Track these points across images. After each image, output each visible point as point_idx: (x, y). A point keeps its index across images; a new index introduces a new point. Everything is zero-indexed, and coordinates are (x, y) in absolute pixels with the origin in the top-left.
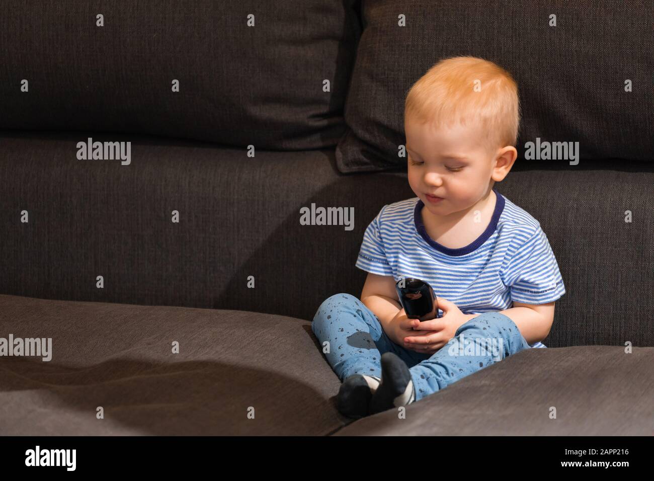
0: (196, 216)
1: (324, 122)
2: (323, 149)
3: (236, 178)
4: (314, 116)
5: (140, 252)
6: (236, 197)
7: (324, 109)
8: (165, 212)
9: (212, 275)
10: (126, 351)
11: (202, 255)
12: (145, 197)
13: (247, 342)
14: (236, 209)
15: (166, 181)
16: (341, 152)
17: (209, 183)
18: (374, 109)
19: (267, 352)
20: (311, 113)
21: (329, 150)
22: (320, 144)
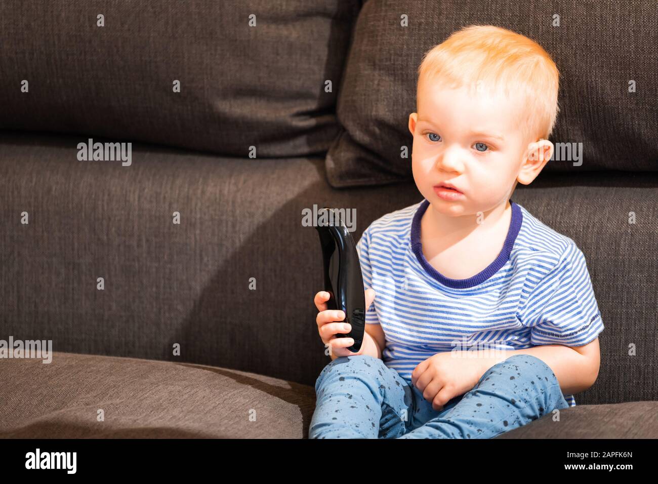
0: (147, 241)
1: (312, 122)
2: (310, 156)
3: (199, 191)
4: (299, 114)
5: (76, 285)
6: (198, 216)
7: (312, 105)
8: (107, 235)
9: (167, 315)
10: (57, 412)
11: (154, 289)
12: (83, 215)
13: (213, 405)
14: (198, 232)
15: (109, 195)
16: (334, 160)
17: (165, 197)
18: (376, 104)
19: (237, 419)
20: (296, 109)
21: (318, 156)
22: (305, 150)
